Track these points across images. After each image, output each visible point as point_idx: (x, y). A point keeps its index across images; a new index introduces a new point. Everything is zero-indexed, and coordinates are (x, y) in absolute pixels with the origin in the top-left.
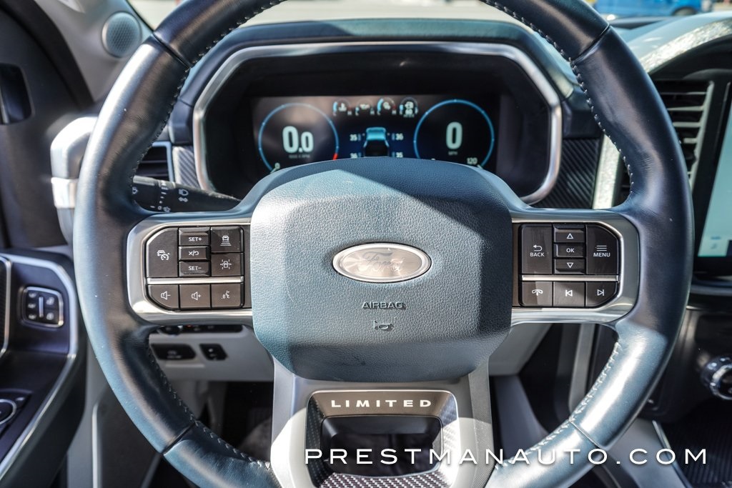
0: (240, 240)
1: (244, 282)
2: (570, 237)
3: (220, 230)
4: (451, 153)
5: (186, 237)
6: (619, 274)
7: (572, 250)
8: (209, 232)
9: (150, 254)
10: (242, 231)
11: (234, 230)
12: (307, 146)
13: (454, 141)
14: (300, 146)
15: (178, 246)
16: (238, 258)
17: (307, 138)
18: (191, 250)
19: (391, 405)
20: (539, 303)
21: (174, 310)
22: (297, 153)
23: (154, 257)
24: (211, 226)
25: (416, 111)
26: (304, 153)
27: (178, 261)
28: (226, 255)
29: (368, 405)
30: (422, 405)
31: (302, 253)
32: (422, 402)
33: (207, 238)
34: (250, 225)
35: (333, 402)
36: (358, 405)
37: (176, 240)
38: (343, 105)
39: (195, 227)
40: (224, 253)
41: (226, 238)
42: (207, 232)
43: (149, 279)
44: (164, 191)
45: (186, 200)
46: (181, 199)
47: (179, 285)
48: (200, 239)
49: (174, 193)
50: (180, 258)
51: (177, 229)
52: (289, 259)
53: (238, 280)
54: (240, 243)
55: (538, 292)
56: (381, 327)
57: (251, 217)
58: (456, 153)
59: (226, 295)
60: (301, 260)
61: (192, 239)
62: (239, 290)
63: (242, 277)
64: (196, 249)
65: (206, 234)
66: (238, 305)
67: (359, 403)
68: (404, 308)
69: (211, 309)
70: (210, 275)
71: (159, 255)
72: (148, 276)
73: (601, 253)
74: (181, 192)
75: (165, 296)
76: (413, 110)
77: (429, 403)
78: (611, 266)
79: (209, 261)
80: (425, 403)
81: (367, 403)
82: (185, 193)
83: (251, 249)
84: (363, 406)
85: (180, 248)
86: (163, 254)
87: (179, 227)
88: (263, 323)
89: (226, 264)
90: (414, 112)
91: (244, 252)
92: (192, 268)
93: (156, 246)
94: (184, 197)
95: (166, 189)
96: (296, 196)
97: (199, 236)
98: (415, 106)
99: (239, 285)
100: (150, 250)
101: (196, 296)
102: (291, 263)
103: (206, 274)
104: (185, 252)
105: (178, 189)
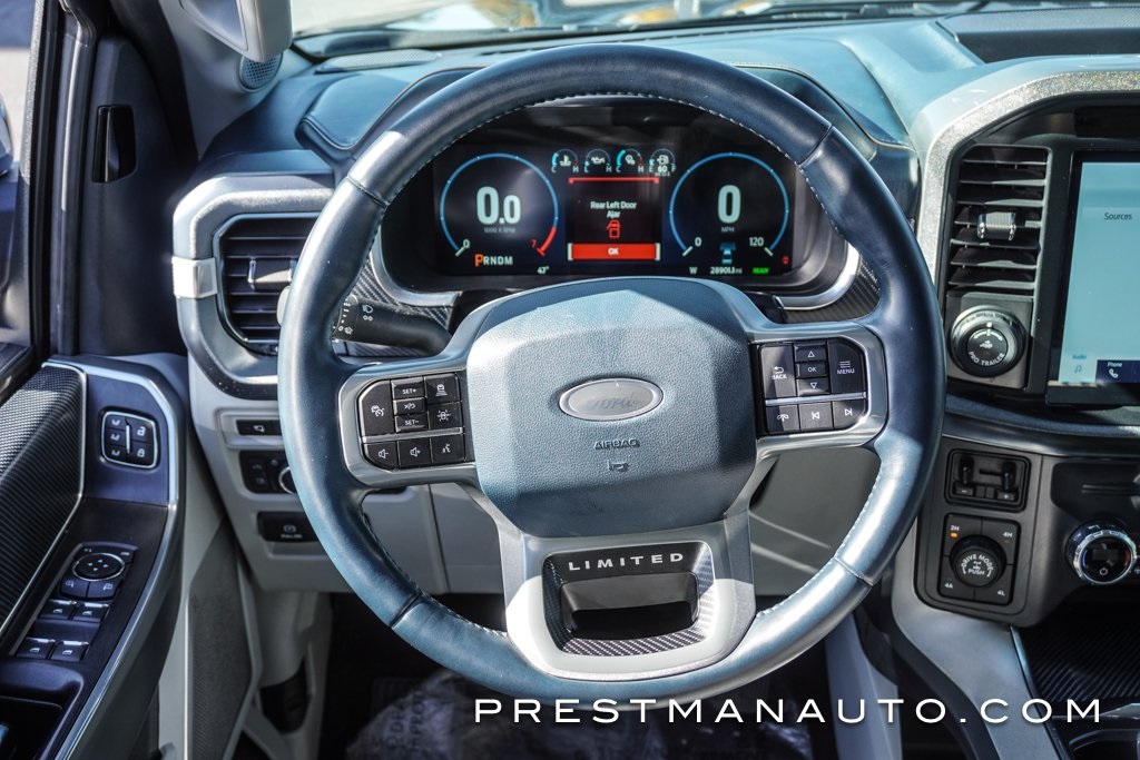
0: (456, 389)
1: (464, 433)
2: (811, 355)
3: (433, 379)
4: (724, 230)
5: (400, 388)
6: (867, 391)
7: (814, 369)
8: (423, 382)
9: (363, 411)
10: (457, 378)
11: (448, 377)
12: (512, 216)
13: (729, 212)
14: (501, 214)
15: (392, 399)
16: (455, 408)
17: (512, 204)
18: (407, 403)
19: (637, 563)
20: (786, 429)
21: (393, 469)
22: (497, 224)
23: (368, 413)
24: (423, 376)
25: (673, 168)
26: (507, 224)
27: (394, 416)
28: (442, 406)
29: (611, 565)
30: (673, 560)
32: (672, 556)
34: (465, 371)
35: (571, 564)
36: (599, 566)
37: (390, 394)
38: (566, 158)
39: (408, 377)
40: (440, 404)
41: (441, 387)
43: (364, 438)
44: (346, 307)
45: (371, 319)
46: (365, 318)
47: (396, 441)
48: (414, 390)
50: (395, 412)
51: (389, 382)
52: (513, 404)
53: (457, 432)
55: (783, 417)
56: (616, 466)
58: (732, 229)
59: (446, 449)
60: (526, 404)
63: (462, 428)
64: (411, 402)
65: (420, 384)
67: (600, 563)
68: (638, 445)
69: (431, 465)
70: (426, 429)
71: (373, 411)
72: (363, 433)
73: (845, 369)
74: (365, 308)
75: (382, 454)
76: (669, 166)
77: (681, 557)
78: (858, 382)
79: (424, 413)
80: (677, 557)
81: (609, 563)
82: (369, 309)
84: (605, 566)
85: (395, 402)
86: (377, 410)
87: (390, 380)
88: (491, 475)
89: (443, 415)
90: (669, 169)
91: (460, 401)
92: (409, 422)
93: (368, 402)
94: (368, 315)
95: (349, 305)
97: (413, 387)
98: (671, 161)
99: (459, 437)
100: (364, 407)
101: (415, 452)
102: (515, 408)
103: (423, 427)
104: (400, 406)
105: (361, 305)
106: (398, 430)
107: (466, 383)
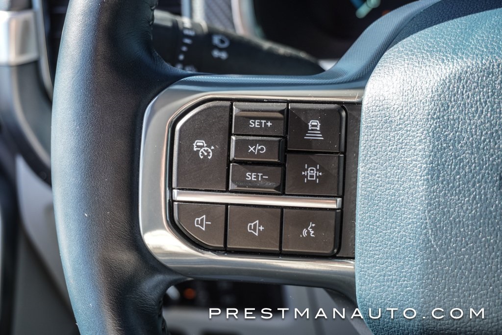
0: (340, 131)
1: (342, 209)
3: (306, 110)
5: (244, 120)
8: (286, 113)
9: (180, 145)
10: (344, 114)
11: (331, 110)
15: (230, 134)
16: (333, 163)
18: (253, 143)
21: (215, 250)
23: (186, 150)
24: (288, 102)
27: (229, 162)
28: (311, 157)
31: (461, 161)
33: (282, 123)
34: (357, 106)
37: (227, 125)
39: (261, 101)
40: (309, 153)
41: (314, 124)
42: (281, 112)
43: (175, 191)
44: (188, 37)
45: (224, 55)
46: (216, 53)
47: (227, 205)
48: (269, 124)
49: (204, 41)
50: (232, 155)
51: (228, 103)
52: (435, 172)
53: (332, 204)
54: (340, 135)
57: (363, 88)
59: (309, 231)
60: (457, 173)
61: (254, 124)
62: (332, 222)
63: (339, 200)
64: (261, 142)
65: (280, 115)
66: (328, 251)
69: (280, 254)
70: (281, 192)
71: (195, 149)
72: (174, 185)
74: (216, 40)
75: (201, 223)
79: (281, 165)
82: (222, 42)
83: (361, 148)
85: (233, 138)
86: (202, 147)
87: (232, 100)
88: (376, 287)
89: (312, 173)
91: (344, 153)
92: (251, 176)
93: (190, 133)
94: (221, 50)
95: (192, 33)
96: (456, 50)
97: (267, 119)
99: (334, 213)
100: (180, 139)
101: (255, 227)
102: (438, 177)
103: (276, 189)
104: (242, 146)
105: (211, 33)
106: (232, 186)
107: (358, 121)
